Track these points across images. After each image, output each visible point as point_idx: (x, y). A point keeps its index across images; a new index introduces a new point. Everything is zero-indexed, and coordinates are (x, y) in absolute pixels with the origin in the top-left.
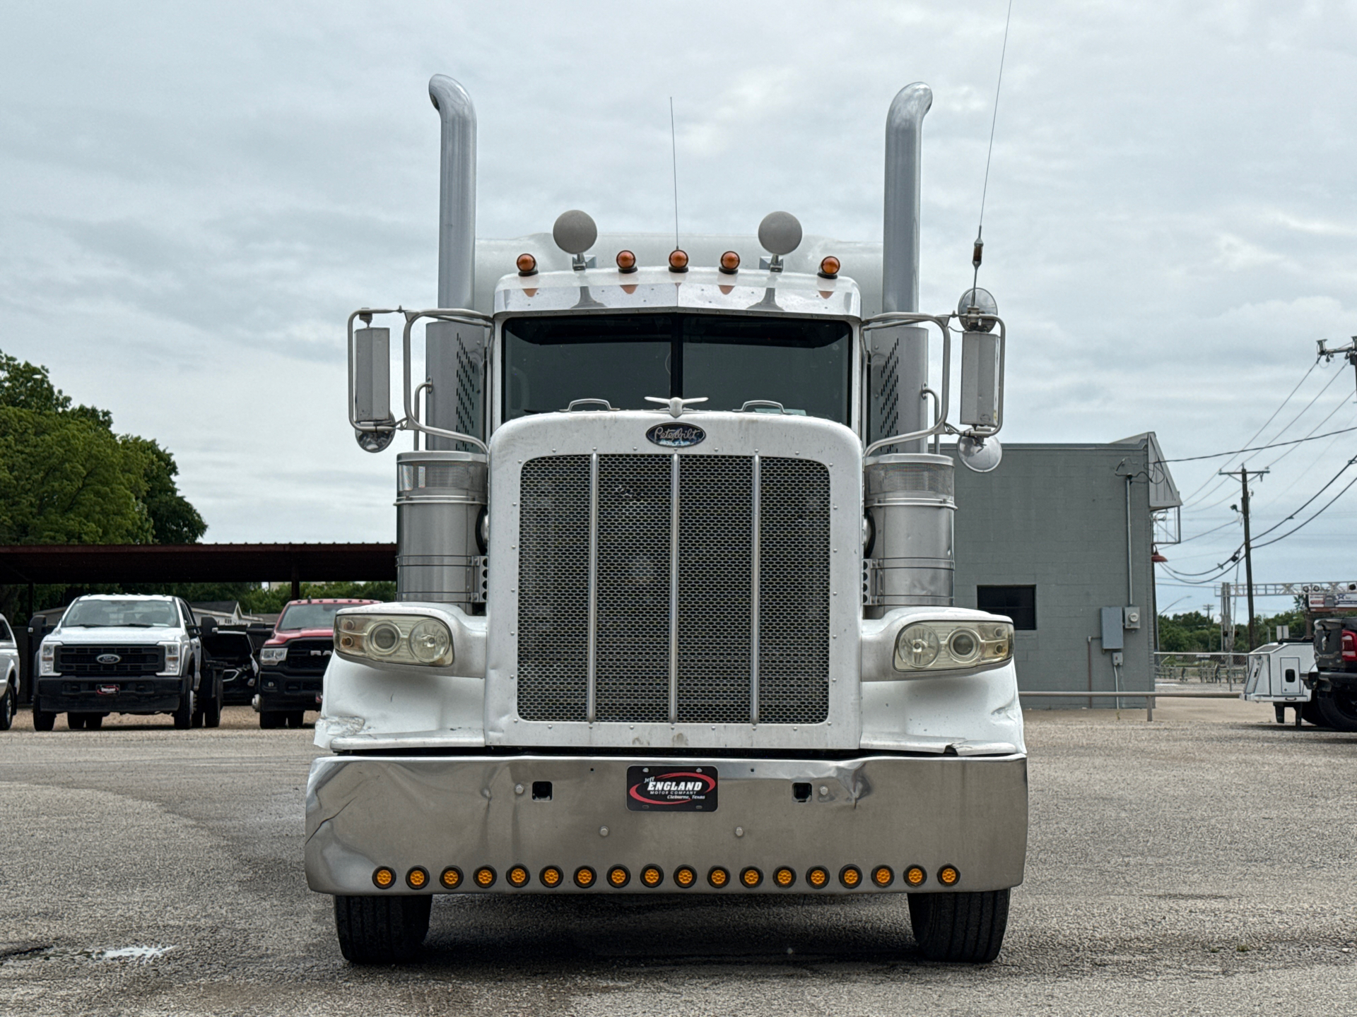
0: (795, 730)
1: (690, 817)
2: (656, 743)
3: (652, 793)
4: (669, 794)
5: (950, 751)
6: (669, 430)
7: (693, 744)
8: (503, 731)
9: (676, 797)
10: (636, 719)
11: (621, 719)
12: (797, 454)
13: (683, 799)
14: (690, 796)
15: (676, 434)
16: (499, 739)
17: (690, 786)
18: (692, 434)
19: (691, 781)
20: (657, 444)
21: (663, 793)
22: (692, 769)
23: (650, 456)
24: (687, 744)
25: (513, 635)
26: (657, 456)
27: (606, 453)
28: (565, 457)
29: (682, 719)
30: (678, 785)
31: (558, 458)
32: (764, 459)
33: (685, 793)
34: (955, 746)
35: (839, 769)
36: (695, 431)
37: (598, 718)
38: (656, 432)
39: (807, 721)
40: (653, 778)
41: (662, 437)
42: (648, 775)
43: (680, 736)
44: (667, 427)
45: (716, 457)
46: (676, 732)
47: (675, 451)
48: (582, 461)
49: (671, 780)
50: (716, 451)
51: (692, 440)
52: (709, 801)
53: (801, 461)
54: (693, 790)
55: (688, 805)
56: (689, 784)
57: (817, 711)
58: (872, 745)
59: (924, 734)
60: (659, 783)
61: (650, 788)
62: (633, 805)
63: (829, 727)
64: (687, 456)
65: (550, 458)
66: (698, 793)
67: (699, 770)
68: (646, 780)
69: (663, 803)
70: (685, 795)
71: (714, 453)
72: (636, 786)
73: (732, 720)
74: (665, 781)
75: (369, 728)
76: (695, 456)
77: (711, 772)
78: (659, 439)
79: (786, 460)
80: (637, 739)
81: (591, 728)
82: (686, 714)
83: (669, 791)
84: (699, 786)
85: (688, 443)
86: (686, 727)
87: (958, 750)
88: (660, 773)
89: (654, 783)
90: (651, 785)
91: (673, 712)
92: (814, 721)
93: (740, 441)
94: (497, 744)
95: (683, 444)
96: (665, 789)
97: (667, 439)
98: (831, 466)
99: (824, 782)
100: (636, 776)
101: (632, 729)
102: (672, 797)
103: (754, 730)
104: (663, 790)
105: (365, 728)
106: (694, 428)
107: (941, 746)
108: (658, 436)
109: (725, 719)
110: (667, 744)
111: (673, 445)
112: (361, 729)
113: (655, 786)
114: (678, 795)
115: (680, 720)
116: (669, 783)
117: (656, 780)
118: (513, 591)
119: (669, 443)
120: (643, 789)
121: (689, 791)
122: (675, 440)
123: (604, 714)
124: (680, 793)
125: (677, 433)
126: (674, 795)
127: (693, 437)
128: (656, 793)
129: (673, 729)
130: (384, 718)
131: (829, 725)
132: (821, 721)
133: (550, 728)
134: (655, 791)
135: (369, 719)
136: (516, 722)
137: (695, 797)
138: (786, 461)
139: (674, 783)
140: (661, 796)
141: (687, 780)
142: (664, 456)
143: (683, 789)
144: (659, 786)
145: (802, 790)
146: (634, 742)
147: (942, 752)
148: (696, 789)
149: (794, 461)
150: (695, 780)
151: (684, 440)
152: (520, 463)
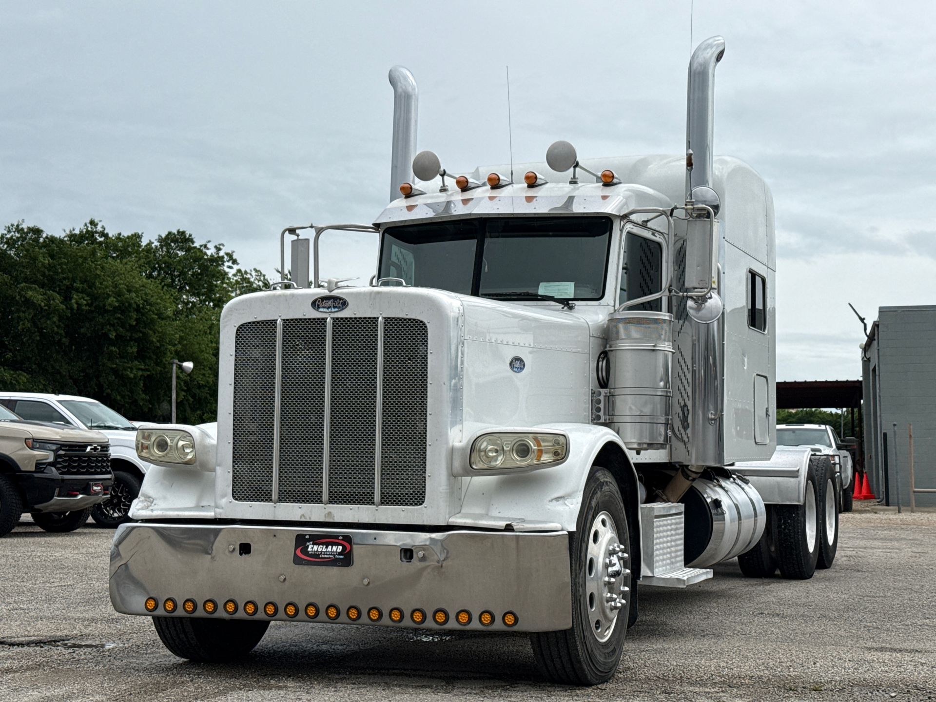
0: (403, 511)
1: (334, 571)
2: (314, 519)
3: (310, 553)
4: (321, 554)
5: (509, 528)
6: (325, 301)
7: (338, 519)
8: (223, 508)
9: (326, 556)
10: (303, 502)
11: (294, 501)
12: (407, 315)
13: (329, 558)
14: (334, 555)
15: (329, 303)
16: (220, 514)
17: (334, 548)
18: (339, 303)
19: (335, 545)
20: (318, 310)
21: (317, 553)
22: (336, 536)
23: (314, 319)
24: (334, 519)
25: (229, 443)
26: (318, 319)
27: (287, 318)
28: (262, 322)
29: (332, 502)
30: (327, 547)
31: (258, 322)
32: (386, 319)
33: (332, 553)
34: (514, 524)
35: (431, 539)
36: (341, 301)
37: (280, 500)
38: (317, 302)
39: (411, 504)
40: (311, 542)
41: (320, 306)
42: (309, 540)
43: (329, 513)
44: (324, 298)
45: (355, 318)
46: (327, 511)
47: (329, 315)
48: (271, 324)
49: (323, 544)
50: (355, 314)
51: (339, 307)
52: (346, 560)
53: (410, 319)
54: (336, 552)
55: (333, 562)
56: (334, 547)
57: (417, 498)
58: (456, 523)
60: (315, 546)
61: (309, 549)
62: (297, 561)
63: (425, 509)
64: (337, 319)
65: (254, 323)
66: (340, 554)
67: (341, 538)
68: (308, 544)
69: (317, 560)
70: (331, 555)
71: (353, 316)
72: (300, 548)
73: (363, 503)
74: (319, 544)
75: (155, 505)
76: (342, 318)
77: (347, 539)
78: (319, 307)
79: (400, 319)
80: (303, 515)
81: (275, 507)
82: (334, 499)
83: (321, 552)
84: (340, 548)
85: (336, 309)
86: (333, 507)
87: (515, 527)
88: (316, 539)
89: (312, 546)
90: (310, 546)
91: (325, 496)
92: (416, 504)
93: (370, 307)
94: (219, 517)
95: (333, 310)
96: (319, 550)
97: (324, 307)
98: (428, 322)
99: (423, 547)
100: (301, 541)
101: (300, 508)
102: (323, 556)
103: (377, 510)
104: (317, 551)
105: (153, 505)
106: (340, 299)
107: (502, 524)
108: (318, 305)
109: (359, 502)
110: (322, 519)
111: (328, 311)
112: (151, 505)
113: (312, 548)
114: (327, 555)
115: (330, 502)
116: (321, 546)
117: (314, 544)
118: (230, 414)
119: (325, 310)
120: (305, 551)
121: (334, 552)
122: (328, 308)
123: (284, 497)
124: (328, 553)
125: (330, 303)
126: (324, 554)
127: (340, 305)
128: (313, 553)
129: (325, 508)
130: (165, 498)
131: (426, 507)
132: (421, 504)
133: (251, 507)
134: (312, 551)
135: (156, 499)
136: (230, 502)
137: (337, 556)
138: (400, 320)
139: (325, 546)
140: (316, 555)
141: (333, 544)
142: (323, 319)
143: (330, 550)
144: (315, 548)
145: (408, 553)
146: (301, 518)
147: (503, 528)
148: (338, 551)
149: (405, 319)
150: (338, 544)
151: (334, 307)
152: (235, 326)
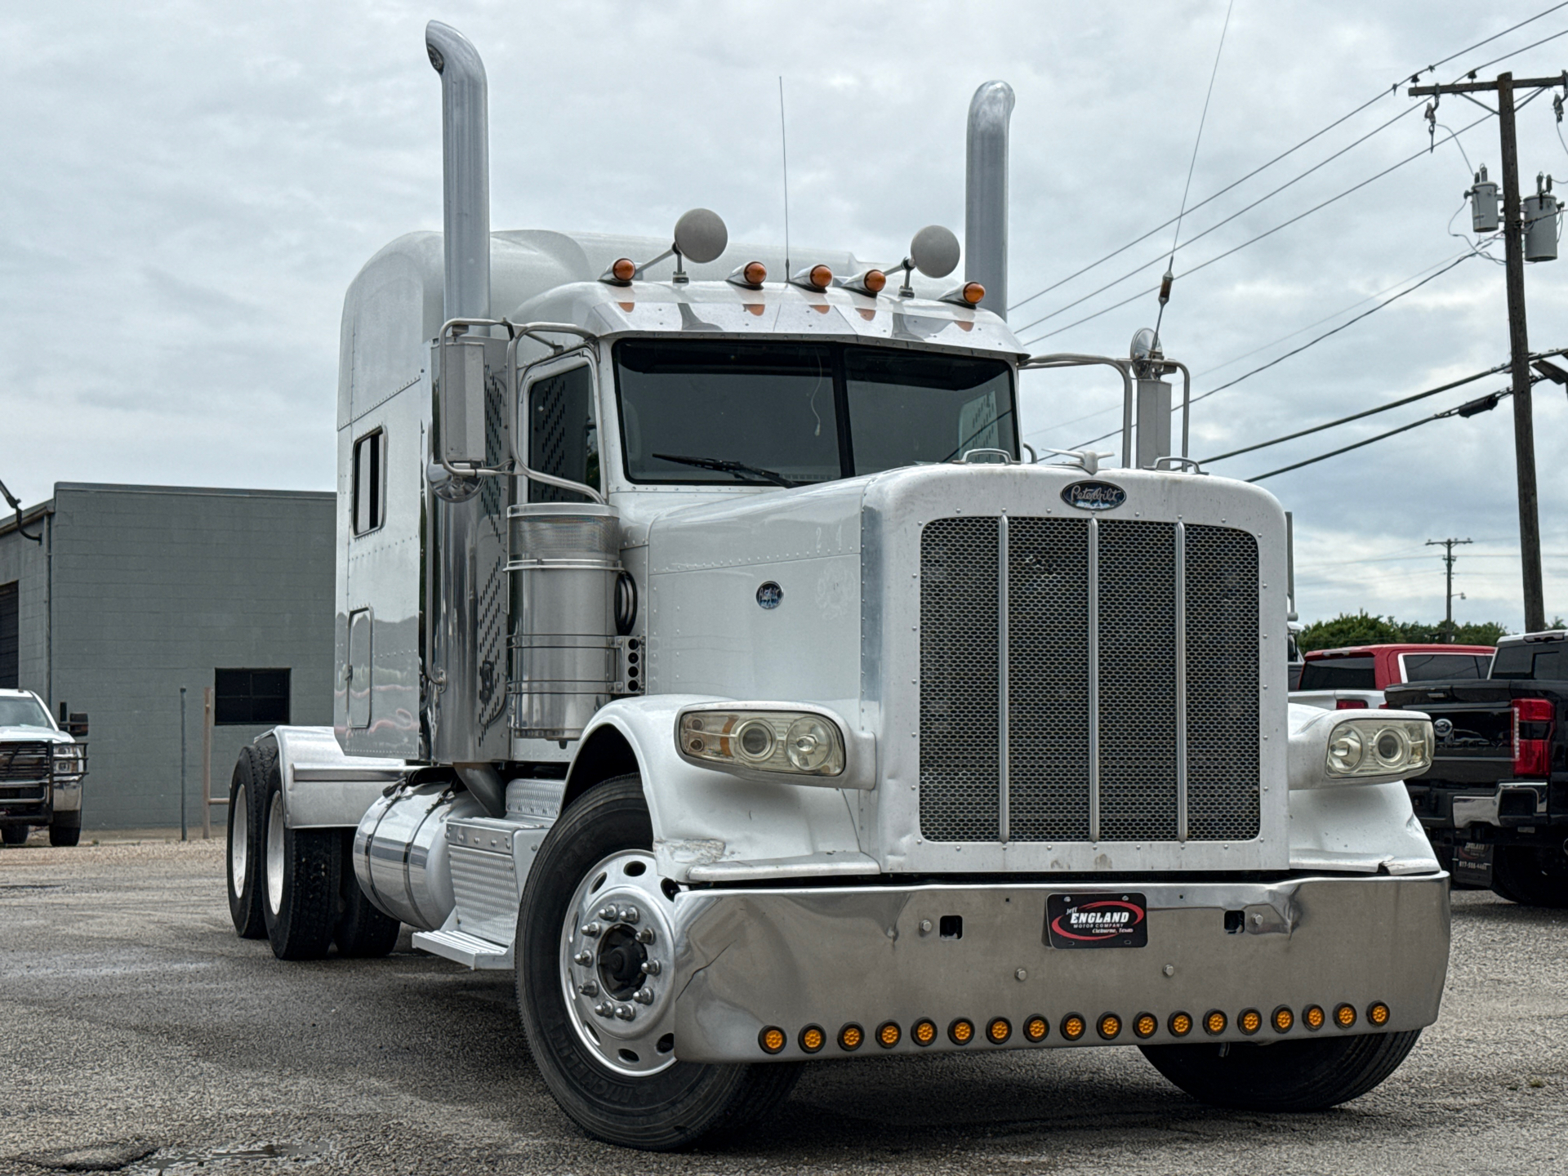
0: (1226, 848)
1: (1115, 954)
2: (1076, 868)
3: (1075, 926)
4: (1094, 927)
5: (1383, 870)
6: (1087, 490)
7: (1118, 866)
8: (905, 854)
9: (1102, 931)
10: (1053, 838)
11: (1037, 838)
12: (1224, 522)
13: (1109, 934)
14: (1117, 929)
15: (1094, 494)
16: (900, 865)
17: (1116, 917)
18: (1112, 495)
19: (1117, 912)
20: (1074, 506)
21: (1088, 926)
22: (1118, 897)
23: (1064, 520)
24: (1111, 867)
25: (914, 736)
26: (1072, 520)
27: (1016, 515)
28: (970, 519)
29: (1104, 837)
30: (1103, 916)
31: (961, 520)
32: (1187, 527)
33: (1112, 925)
34: (1387, 864)
35: (1271, 892)
36: (1115, 492)
37: (1012, 838)
38: (1073, 491)
39: (1236, 837)
40: (1076, 909)
41: (1079, 497)
42: (1070, 906)
43: (1103, 858)
44: (1085, 485)
45: (1136, 523)
46: (1098, 853)
47: (1094, 515)
48: (990, 524)
49: (1095, 910)
50: (1137, 516)
51: (1111, 503)
52: (1136, 935)
53: (1226, 530)
54: (1119, 923)
55: (1115, 941)
56: (1115, 914)
57: (1248, 826)
58: (1303, 865)
59: (1343, 850)
60: (1082, 915)
61: (1073, 921)
63: (1262, 844)
64: (1105, 521)
65: (953, 520)
66: (1126, 925)
67: (1125, 898)
68: (1069, 911)
69: (1089, 939)
70: (1112, 928)
71: (1134, 518)
72: (1058, 919)
73: (1157, 838)
74: (1089, 912)
75: (733, 853)
76: (1113, 522)
77: (1138, 899)
78: (1076, 500)
79: (1211, 528)
80: (1056, 862)
81: (1005, 849)
82: (1114, 831)
83: (1094, 924)
84: (1125, 916)
85: (1107, 506)
86: (1108, 846)
87: (1390, 869)
88: (1084, 902)
89: (1077, 915)
90: (1074, 916)
91: (1095, 828)
92: (1244, 837)
93: (1162, 505)
94: (899, 871)
95: (1102, 506)
96: (1090, 921)
97: (1085, 501)
98: (1260, 537)
99: (1258, 907)
100: (1057, 906)
101: (1049, 849)
102: (1098, 931)
103: (1183, 848)
104: (1087, 923)
105: (727, 852)
106: (1114, 488)
107: (1372, 863)
108: (1075, 496)
109: (1149, 837)
110: (1090, 868)
111: (1092, 507)
112: (722, 855)
113: (1078, 918)
114: (1104, 928)
115: (1102, 838)
116: (1094, 914)
117: (1079, 911)
118: (914, 683)
119: (1087, 505)
120: (1065, 923)
121: (1115, 923)
122: (1093, 502)
123: (1021, 832)
124: (1106, 926)
125: (1096, 493)
126: (1099, 928)
127: (1113, 498)
128: (1080, 926)
129: (1095, 849)
130: (749, 840)
131: (1262, 841)
132: (1252, 837)
133: (958, 850)
134: (1078, 924)
135: (731, 842)
136: (919, 843)
137: (1122, 931)
138: (1211, 530)
139: (1099, 914)
140: (1086, 930)
141: (1113, 910)
142: (1080, 520)
143: (1109, 921)
144: (1083, 918)
145: (1234, 920)
146: (1052, 866)
147: (1375, 871)
148: (1123, 920)
149: (1218, 529)
150: (1121, 910)
151: (1104, 502)
152: (920, 525)
